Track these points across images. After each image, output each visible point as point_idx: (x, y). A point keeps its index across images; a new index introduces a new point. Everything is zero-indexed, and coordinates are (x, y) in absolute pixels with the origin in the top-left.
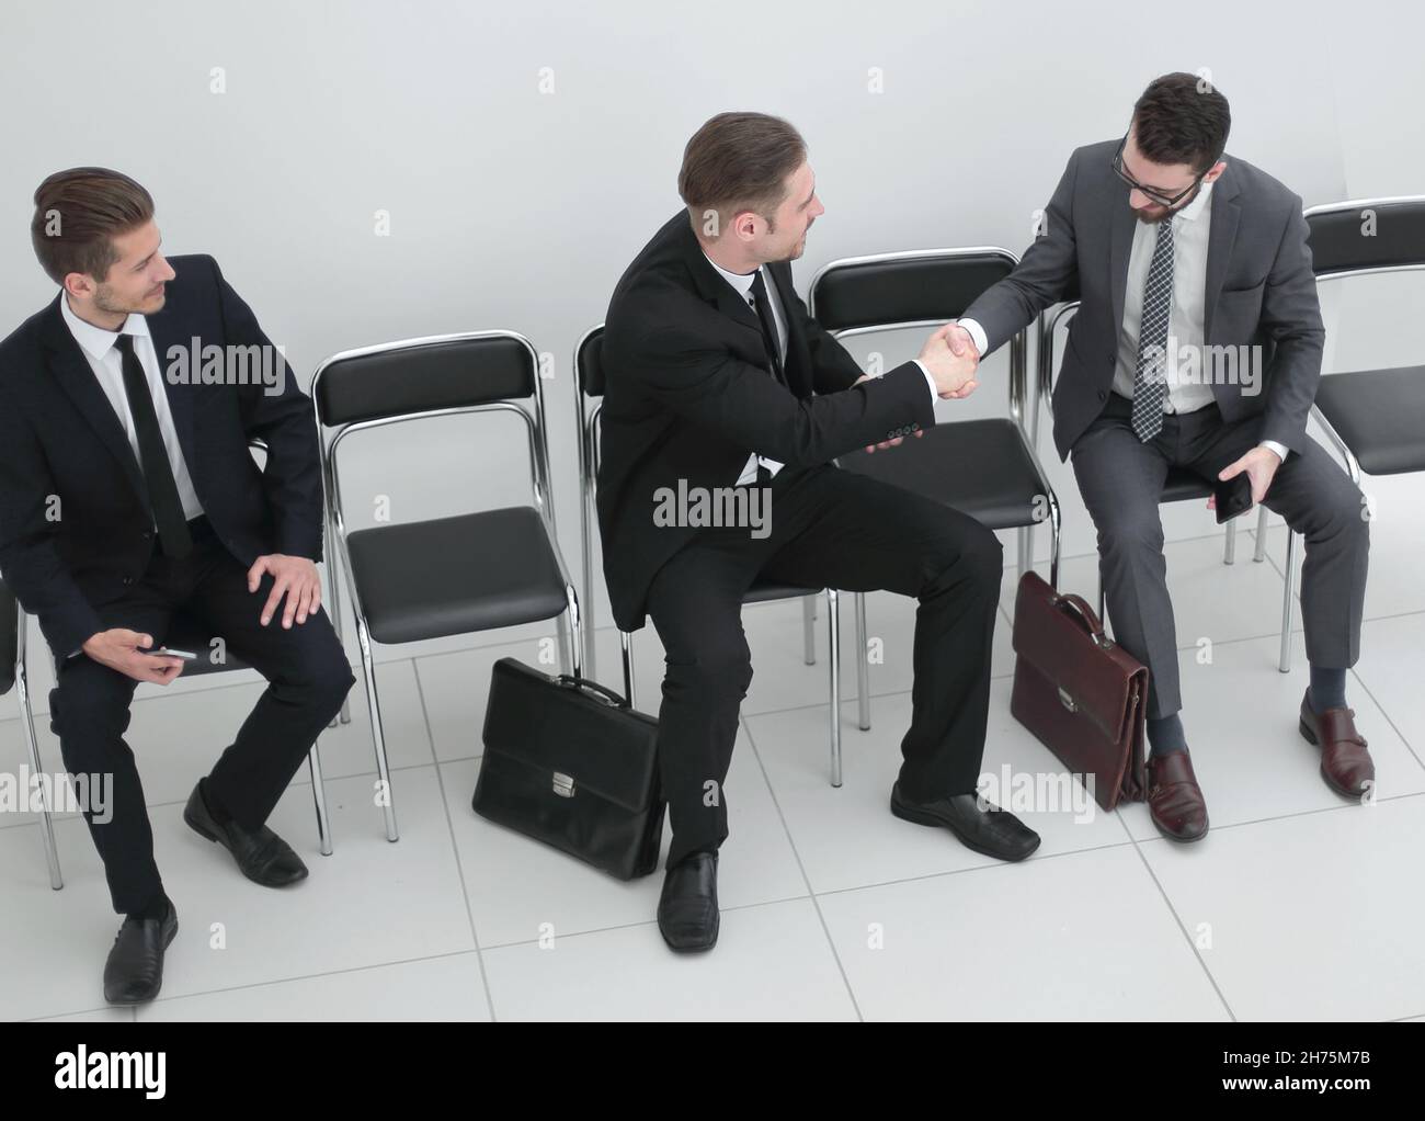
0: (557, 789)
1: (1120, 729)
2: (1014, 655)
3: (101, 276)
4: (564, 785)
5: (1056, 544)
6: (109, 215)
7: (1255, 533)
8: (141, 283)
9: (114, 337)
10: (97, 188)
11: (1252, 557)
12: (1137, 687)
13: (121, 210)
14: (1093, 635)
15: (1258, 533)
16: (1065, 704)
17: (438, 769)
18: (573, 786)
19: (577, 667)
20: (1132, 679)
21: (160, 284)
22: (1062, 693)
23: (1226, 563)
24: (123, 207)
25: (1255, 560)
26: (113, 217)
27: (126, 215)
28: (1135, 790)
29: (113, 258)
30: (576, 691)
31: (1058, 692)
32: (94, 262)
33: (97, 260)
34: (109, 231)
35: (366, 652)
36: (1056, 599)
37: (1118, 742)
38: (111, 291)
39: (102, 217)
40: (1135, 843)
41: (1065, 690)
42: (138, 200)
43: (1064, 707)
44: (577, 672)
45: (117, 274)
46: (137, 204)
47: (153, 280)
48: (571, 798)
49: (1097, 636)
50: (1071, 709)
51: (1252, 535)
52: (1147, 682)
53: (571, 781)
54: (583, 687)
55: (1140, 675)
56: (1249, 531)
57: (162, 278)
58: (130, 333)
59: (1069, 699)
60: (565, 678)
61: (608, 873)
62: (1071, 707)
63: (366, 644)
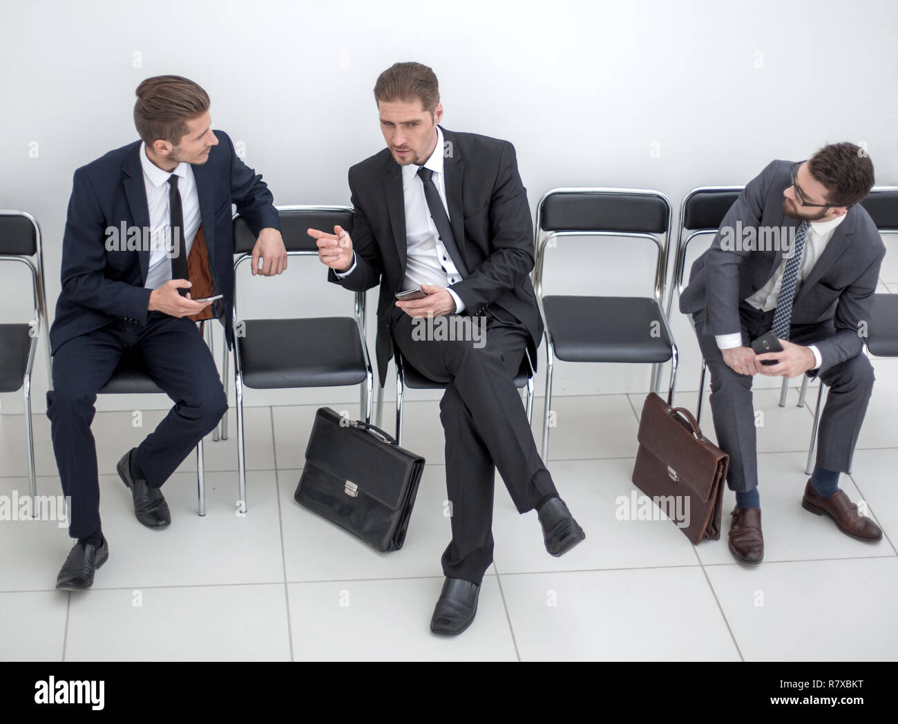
0: (347, 491)
1: (709, 492)
2: (638, 444)
3: (176, 142)
4: (351, 489)
5: (673, 376)
6: (185, 107)
7: (800, 390)
8: (199, 146)
9: (168, 176)
10: (177, 89)
11: (797, 403)
12: (722, 466)
13: (193, 104)
14: (694, 433)
15: (802, 390)
16: (671, 476)
17: (277, 473)
18: (357, 490)
19: (368, 417)
20: (719, 462)
21: (209, 147)
22: (670, 469)
23: (780, 406)
24: (193, 102)
25: (798, 406)
26: (187, 108)
27: (196, 108)
28: (714, 532)
29: (185, 131)
30: (365, 432)
31: (667, 469)
32: (174, 133)
33: (176, 133)
34: (185, 116)
35: (239, 392)
36: (670, 410)
37: (706, 501)
38: (180, 150)
39: (182, 108)
40: (702, 566)
41: (672, 468)
42: (201, 97)
43: (670, 479)
44: (368, 420)
45: (185, 141)
46: (202, 101)
47: (205, 145)
48: (355, 498)
49: (697, 434)
50: (675, 480)
51: (798, 391)
52: (727, 464)
53: (356, 487)
54: (370, 429)
55: (723, 460)
56: (797, 388)
57: (210, 144)
58: (178, 174)
59: (674, 473)
60: (360, 423)
61: (373, 546)
62: (675, 478)
63: (239, 387)
